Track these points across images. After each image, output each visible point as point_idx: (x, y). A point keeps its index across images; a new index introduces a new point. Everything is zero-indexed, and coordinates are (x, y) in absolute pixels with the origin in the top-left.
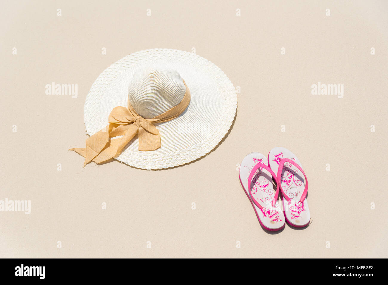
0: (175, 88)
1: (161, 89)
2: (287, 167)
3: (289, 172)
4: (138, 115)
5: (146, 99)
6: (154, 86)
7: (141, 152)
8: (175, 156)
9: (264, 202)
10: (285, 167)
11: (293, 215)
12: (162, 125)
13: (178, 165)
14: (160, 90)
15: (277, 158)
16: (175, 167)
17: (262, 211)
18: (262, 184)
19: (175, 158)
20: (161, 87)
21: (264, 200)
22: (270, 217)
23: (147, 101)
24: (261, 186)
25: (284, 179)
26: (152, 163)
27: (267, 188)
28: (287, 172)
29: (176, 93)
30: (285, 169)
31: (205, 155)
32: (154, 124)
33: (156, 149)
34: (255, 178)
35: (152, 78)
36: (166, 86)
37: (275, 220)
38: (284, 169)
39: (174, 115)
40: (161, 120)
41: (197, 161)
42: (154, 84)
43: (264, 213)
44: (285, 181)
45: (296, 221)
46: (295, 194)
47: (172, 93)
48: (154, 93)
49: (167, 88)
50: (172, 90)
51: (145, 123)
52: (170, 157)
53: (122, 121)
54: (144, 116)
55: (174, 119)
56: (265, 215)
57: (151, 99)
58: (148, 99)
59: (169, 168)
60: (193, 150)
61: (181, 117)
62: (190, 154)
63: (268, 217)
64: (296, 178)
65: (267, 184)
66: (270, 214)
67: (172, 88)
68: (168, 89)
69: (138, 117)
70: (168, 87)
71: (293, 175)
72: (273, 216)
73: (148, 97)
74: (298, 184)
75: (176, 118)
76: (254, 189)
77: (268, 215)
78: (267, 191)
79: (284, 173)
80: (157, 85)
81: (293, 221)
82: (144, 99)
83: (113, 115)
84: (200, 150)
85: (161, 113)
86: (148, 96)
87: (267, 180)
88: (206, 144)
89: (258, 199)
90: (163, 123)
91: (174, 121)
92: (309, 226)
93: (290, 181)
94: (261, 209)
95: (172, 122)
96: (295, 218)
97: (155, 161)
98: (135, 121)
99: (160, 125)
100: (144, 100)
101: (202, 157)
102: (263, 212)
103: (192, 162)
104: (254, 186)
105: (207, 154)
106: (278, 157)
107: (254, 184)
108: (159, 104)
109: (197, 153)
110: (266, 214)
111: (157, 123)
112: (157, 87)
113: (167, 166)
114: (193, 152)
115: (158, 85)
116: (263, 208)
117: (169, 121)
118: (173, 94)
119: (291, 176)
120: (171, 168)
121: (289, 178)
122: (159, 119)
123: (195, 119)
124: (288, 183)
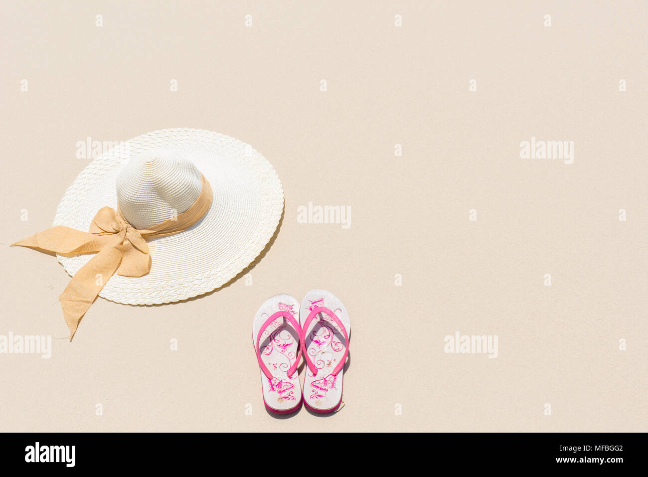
0: (179, 186)
1: (159, 186)
2: (326, 321)
3: (327, 329)
4: (127, 222)
5: (135, 199)
6: (148, 180)
7: (123, 277)
8: (166, 288)
9: (278, 369)
10: (324, 320)
11: (315, 393)
12: (159, 240)
13: (169, 302)
14: (157, 187)
15: (313, 306)
16: (164, 304)
17: (271, 382)
18: (282, 343)
19: (166, 291)
20: (158, 183)
21: (278, 366)
22: (280, 392)
23: (137, 203)
24: (279, 346)
25: (315, 338)
26: (132, 294)
27: (289, 349)
28: (325, 328)
29: (180, 195)
30: (323, 323)
31: (212, 290)
32: (147, 238)
33: (143, 276)
34: (274, 333)
35: (148, 170)
36: (166, 183)
37: (286, 398)
38: (321, 323)
39: (179, 227)
40: (157, 233)
41: (198, 299)
42: (150, 178)
43: (272, 386)
44: (316, 342)
45: (317, 403)
46: (326, 363)
47: (173, 194)
48: (148, 191)
49: (166, 186)
50: (174, 189)
51: (134, 235)
52: (158, 289)
53: (106, 231)
54: (134, 224)
55: (179, 233)
56: (273, 389)
57: (143, 199)
58: (139, 199)
59: (154, 305)
60: (196, 282)
61: (190, 231)
62: (189, 288)
63: (276, 392)
64: (336, 339)
65: (289, 343)
66: (281, 388)
67: (176, 185)
68: (169, 187)
69: (125, 226)
70: (168, 184)
71: (332, 333)
72: (284, 391)
73: (139, 197)
74: (336, 348)
75: (182, 232)
76: (268, 348)
77: (277, 389)
78: (286, 353)
79: (318, 329)
80: (152, 180)
81: (312, 403)
82: (133, 198)
83: (96, 221)
84: (206, 283)
85: (159, 222)
86: (139, 194)
87: (291, 336)
88: (218, 275)
89: (269, 364)
90: (161, 237)
91: (178, 236)
92: (338, 413)
93: (324, 342)
94: (270, 379)
95: (174, 238)
96: (317, 398)
97: (137, 292)
98: (121, 230)
99: (157, 241)
100: (133, 200)
101: (207, 294)
102: (271, 384)
103: (190, 299)
104: (270, 344)
105: (216, 290)
106: (316, 304)
107: (271, 341)
108: (155, 208)
109: (201, 286)
110: (274, 387)
111: (153, 237)
112: (154, 183)
113: (152, 301)
114: (194, 285)
115: (154, 179)
116: (274, 379)
117: (171, 236)
118: (175, 195)
119: (328, 335)
120: (157, 305)
121: (325, 337)
122: (154, 232)
123: (211, 237)
124: (320, 345)
